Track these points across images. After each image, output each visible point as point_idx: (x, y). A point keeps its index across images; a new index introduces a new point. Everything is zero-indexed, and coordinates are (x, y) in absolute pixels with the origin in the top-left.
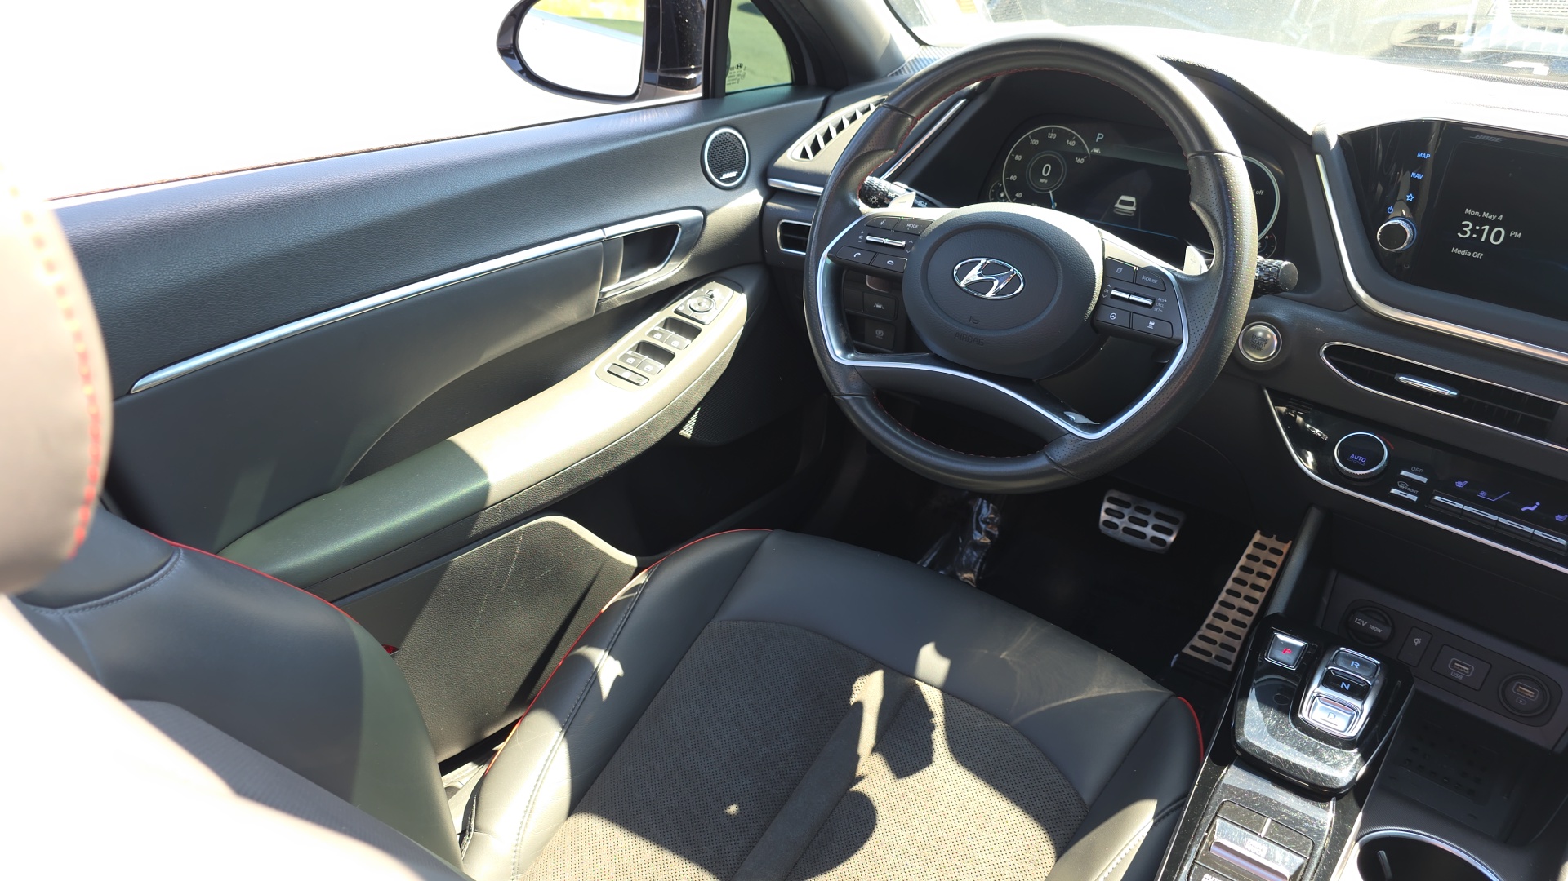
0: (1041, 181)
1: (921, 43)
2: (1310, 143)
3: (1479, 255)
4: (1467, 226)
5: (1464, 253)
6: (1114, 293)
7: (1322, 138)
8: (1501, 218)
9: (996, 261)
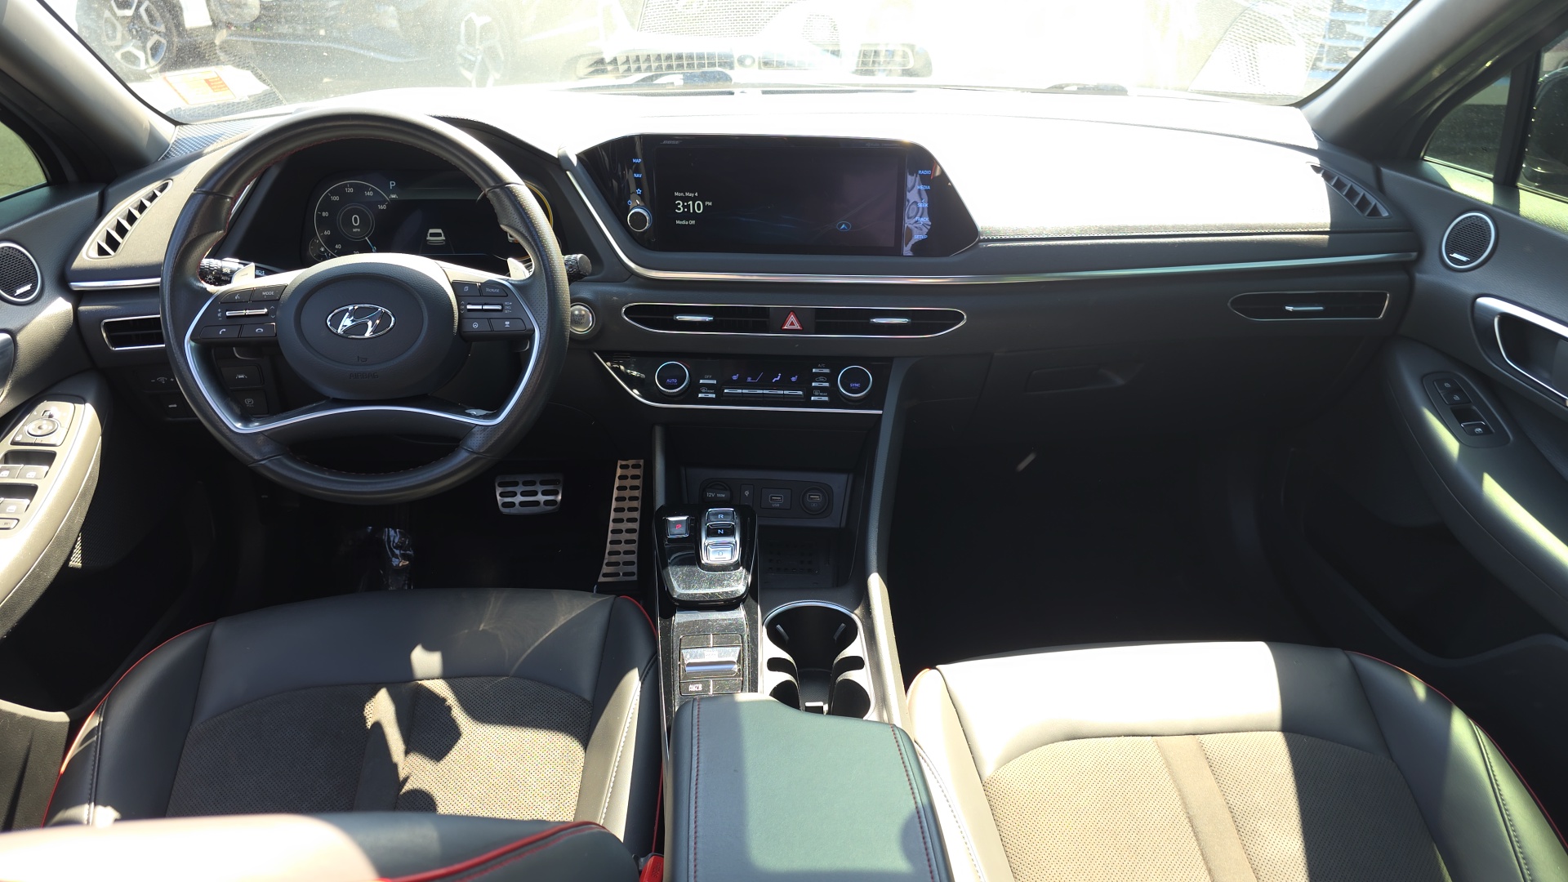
0: (355, 230)
1: (176, 123)
2: (558, 164)
3: (693, 222)
4: (679, 204)
5: (684, 222)
6: (469, 307)
7: (566, 158)
8: (696, 194)
9: (362, 305)
